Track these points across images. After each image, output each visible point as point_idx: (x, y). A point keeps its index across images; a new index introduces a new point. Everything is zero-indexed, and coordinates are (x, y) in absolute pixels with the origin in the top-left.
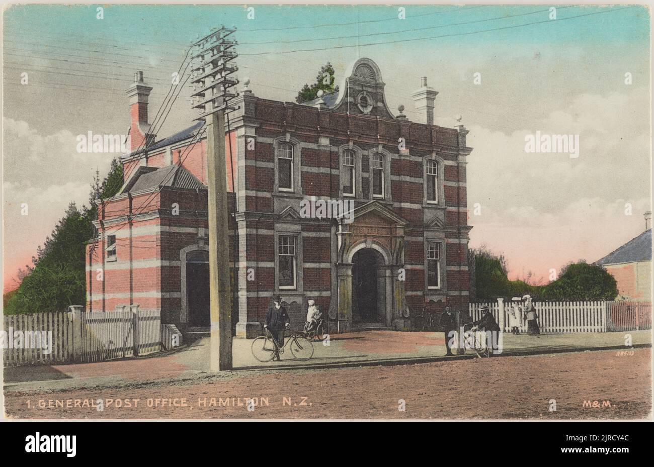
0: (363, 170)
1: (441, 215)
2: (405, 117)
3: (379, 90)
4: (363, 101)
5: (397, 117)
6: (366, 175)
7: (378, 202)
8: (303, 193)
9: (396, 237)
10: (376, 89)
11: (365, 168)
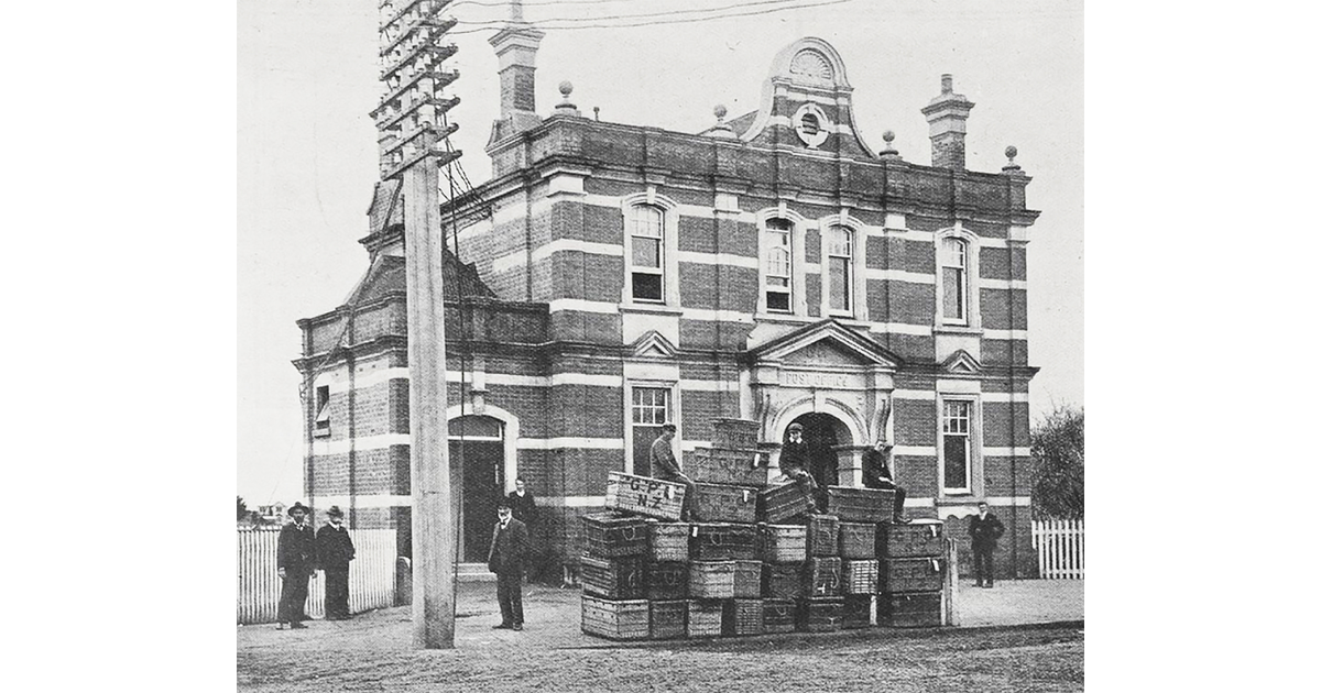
0: (808, 259)
1: (973, 347)
2: (896, 153)
3: (842, 101)
4: (807, 123)
5: (881, 154)
6: (813, 268)
7: (835, 322)
8: (683, 305)
9: (875, 390)
10: (836, 99)
11: (813, 254)
